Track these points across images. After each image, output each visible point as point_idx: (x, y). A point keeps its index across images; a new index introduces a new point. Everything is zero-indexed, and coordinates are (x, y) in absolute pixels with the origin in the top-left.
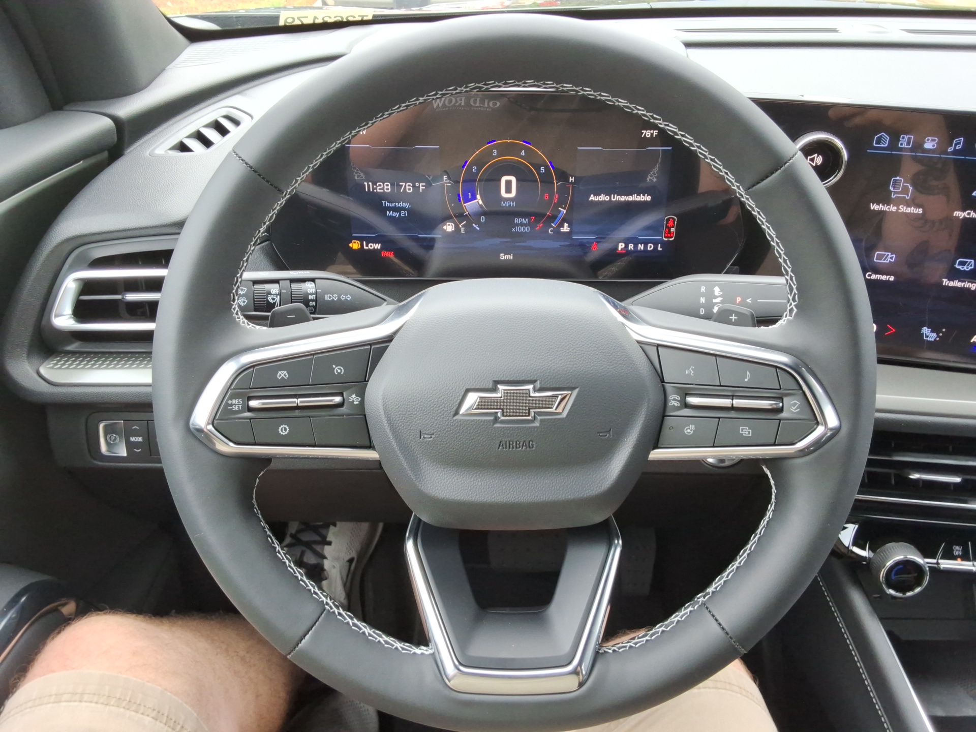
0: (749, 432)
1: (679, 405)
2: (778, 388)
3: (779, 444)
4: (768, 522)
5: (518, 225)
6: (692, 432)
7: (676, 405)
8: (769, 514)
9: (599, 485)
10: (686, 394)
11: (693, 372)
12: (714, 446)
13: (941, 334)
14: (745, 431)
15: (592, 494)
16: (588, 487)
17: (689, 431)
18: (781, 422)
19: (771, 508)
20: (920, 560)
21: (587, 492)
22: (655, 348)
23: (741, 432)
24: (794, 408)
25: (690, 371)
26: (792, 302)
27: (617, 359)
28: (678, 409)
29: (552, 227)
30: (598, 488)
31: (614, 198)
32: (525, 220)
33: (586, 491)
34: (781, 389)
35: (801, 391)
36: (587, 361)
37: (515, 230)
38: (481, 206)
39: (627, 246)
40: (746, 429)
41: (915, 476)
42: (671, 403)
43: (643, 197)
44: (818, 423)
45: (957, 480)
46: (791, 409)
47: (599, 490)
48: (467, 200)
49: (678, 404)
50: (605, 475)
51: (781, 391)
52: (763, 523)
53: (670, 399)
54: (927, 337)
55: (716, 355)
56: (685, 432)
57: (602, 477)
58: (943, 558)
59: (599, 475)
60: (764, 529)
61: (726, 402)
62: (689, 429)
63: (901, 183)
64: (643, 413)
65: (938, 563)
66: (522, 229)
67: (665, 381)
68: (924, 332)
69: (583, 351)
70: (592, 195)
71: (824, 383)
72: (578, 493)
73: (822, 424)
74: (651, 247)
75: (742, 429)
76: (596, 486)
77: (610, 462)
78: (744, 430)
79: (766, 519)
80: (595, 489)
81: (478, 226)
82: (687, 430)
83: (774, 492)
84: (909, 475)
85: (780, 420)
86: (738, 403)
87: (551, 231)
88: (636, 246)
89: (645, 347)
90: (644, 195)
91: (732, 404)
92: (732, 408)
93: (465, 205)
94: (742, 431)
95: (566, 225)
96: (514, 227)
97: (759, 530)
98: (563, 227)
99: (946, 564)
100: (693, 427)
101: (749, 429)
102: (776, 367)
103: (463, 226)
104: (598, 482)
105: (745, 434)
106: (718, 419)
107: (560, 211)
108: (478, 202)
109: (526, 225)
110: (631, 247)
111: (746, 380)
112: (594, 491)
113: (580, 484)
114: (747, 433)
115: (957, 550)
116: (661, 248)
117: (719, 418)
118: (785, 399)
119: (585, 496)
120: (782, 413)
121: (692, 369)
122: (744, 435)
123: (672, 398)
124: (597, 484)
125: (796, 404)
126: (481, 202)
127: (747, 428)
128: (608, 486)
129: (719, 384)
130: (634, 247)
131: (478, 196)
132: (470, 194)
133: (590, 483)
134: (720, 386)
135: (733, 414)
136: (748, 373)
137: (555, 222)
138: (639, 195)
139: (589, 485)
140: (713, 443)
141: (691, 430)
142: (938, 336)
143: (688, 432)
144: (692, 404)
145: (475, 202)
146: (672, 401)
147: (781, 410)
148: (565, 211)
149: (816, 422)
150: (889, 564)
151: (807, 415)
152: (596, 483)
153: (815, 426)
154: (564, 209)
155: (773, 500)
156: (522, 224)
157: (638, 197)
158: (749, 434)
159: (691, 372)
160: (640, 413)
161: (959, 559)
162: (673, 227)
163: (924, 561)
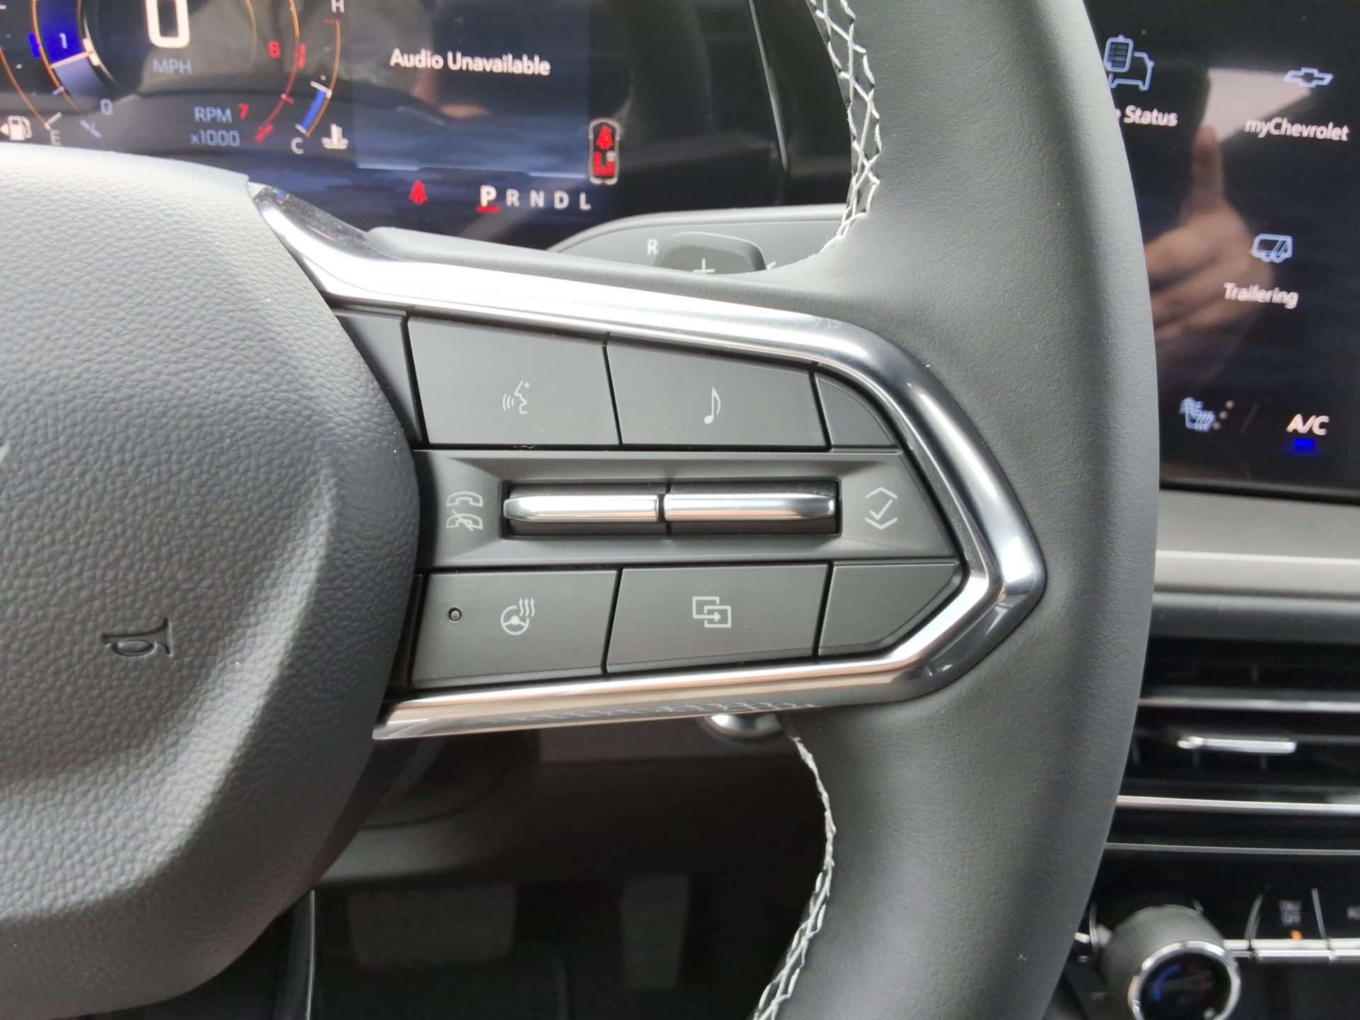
0: (724, 613)
1: (481, 527)
2: (820, 442)
3: (829, 652)
4: (811, 942)
5: (205, 126)
6: (526, 625)
7: (470, 526)
8: (816, 912)
9: (122, 855)
10: (508, 489)
11: (525, 402)
12: (606, 676)
13: (1223, 415)
14: (711, 612)
15: (92, 898)
16: (73, 866)
17: (515, 620)
18: (835, 568)
19: (823, 886)
20: (1214, 949)
21: (69, 886)
22: (397, 323)
23: (695, 616)
24: (878, 517)
25: (516, 400)
26: (865, 162)
27: (205, 342)
28: (481, 539)
29: (299, 134)
30: (116, 870)
31: (455, 61)
32: (223, 112)
33: (64, 881)
34: (828, 447)
35: (900, 452)
36: (62, 342)
37: (200, 139)
38: (96, 69)
39: (501, 195)
40: (713, 603)
41: (1192, 742)
42: (453, 522)
43: (530, 63)
44: (964, 570)
45: (1286, 746)
46: (868, 520)
47: (122, 880)
48: (57, 53)
49: (476, 522)
50: (149, 815)
51: (832, 455)
52: (799, 944)
53: (448, 505)
54: (1193, 421)
55: (604, 338)
56: (504, 625)
57: (136, 824)
58: (1263, 934)
59: (125, 815)
60: (798, 971)
61: (639, 506)
62: (517, 612)
63: (1127, 50)
64: (312, 552)
65: (1250, 949)
66: (217, 135)
67: (433, 439)
68: (1187, 412)
69: (56, 304)
70: (397, 52)
71: (982, 423)
72: (27, 896)
73: (981, 569)
74: (561, 200)
75: (700, 605)
76: (110, 860)
77: (176, 755)
78: (706, 608)
79: (808, 928)
80: (105, 874)
81: (97, 129)
82: (508, 618)
83: (832, 831)
84: (1179, 739)
85: (830, 562)
86: (681, 505)
87: (298, 146)
88: (524, 197)
89: (363, 321)
90: (531, 58)
91: (661, 511)
92: (665, 529)
93: (56, 65)
94: (700, 611)
95: (336, 130)
96: (196, 132)
97: (785, 972)
98: (329, 135)
99: (1269, 949)
100: (528, 605)
101: (721, 604)
102: (812, 369)
103: (54, 126)
104: (118, 843)
105: (711, 621)
106: (614, 572)
107: (316, 90)
108: (88, 59)
109: (226, 127)
110: (512, 197)
111: (709, 420)
112: (98, 885)
113: (40, 854)
114: (717, 617)
115: (1290, 912)
116: (588, 202)
117: (619, 567)
118: (849, 484)
119: (61, 902)
120: (839, 536)
121: (522, 390)
122: (707, 625)
123: (457, 503)
124: (115, 853)
125: (886, 498)
126: (96, 61)
127: (717, 599)
128: (160, 859)
129: (615, 442)
130: (520, 199)
131: (88, 43)
132: (63, 36)
133: (85, 849)
134: (621, 447)
135: (669, 551)
136: (714, 393)
137: (308, 120)
138: (518, 56)
139: (77, 857)
140: (599, 661)
141: (523, 619)
142: (1218, 419)
143: (511, 627)
144: (532, 519)
145: (80, 61)
146: (456, 515)
147: (832, 526)
148: (329, 94)
149: (957, 563)
150: (1148, 964)
151: (926, 538)
152: (109, 850)
153: (957, 580)
154: (326, 84)
155: (829, 861)
156: (215, 125)
157: (518, 62)
158: (723, 620)
159: (518, 402)
160: (299, 551)
161: (1296, 934)
162: (612, 149)
163: (1223, 947)
